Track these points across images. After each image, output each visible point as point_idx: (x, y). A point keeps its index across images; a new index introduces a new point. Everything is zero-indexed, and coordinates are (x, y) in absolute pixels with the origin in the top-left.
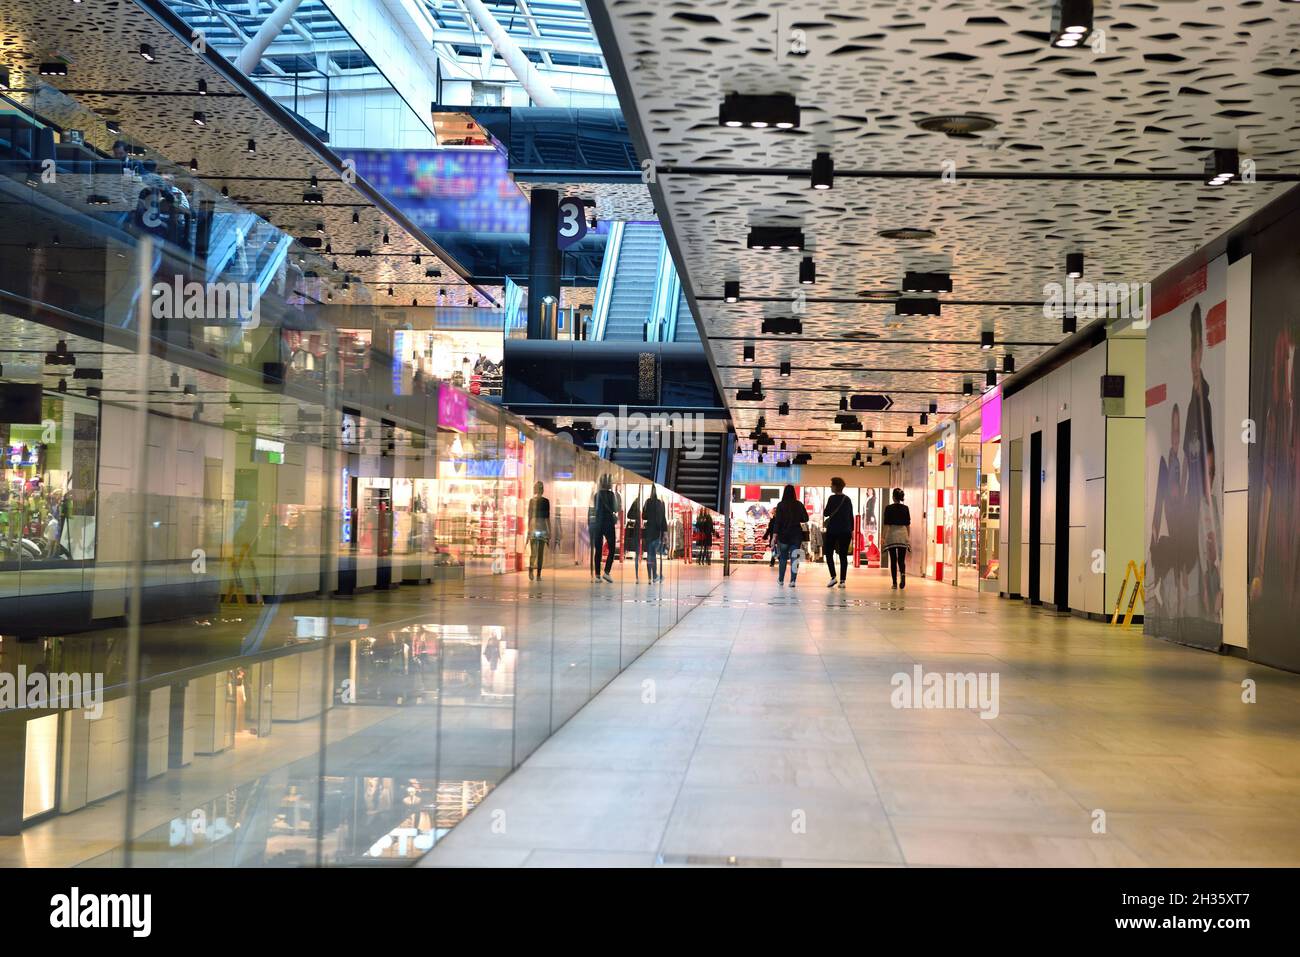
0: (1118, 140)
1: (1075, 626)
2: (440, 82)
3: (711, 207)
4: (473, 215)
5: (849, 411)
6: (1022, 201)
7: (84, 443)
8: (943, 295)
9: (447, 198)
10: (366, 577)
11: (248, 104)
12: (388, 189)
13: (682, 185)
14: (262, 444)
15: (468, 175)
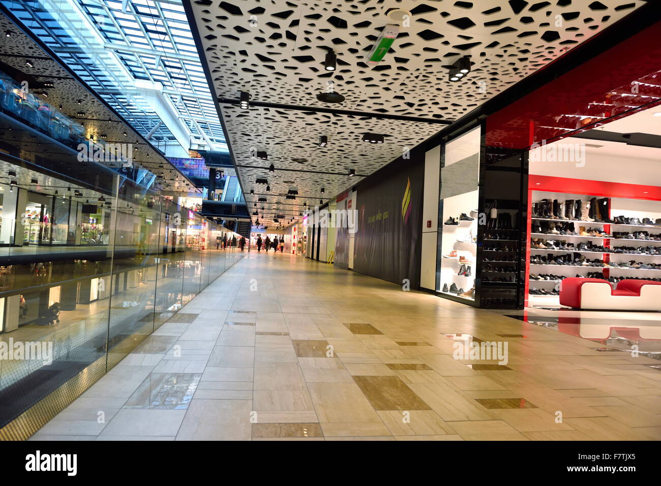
0: (332, 166)
1: (320, 264)
2: (191, 144)
3: (248, 174)
4: (197, 173)
5: (276, 218)
6: (312, 177)
7: (106, 218)
8: (296, 195)
9: (191, 169)
10: (169, 250)
11: (148, 146)
12: (178, 166)
13: (242, 169)
14: (147, 220)
15: (196, 164)
